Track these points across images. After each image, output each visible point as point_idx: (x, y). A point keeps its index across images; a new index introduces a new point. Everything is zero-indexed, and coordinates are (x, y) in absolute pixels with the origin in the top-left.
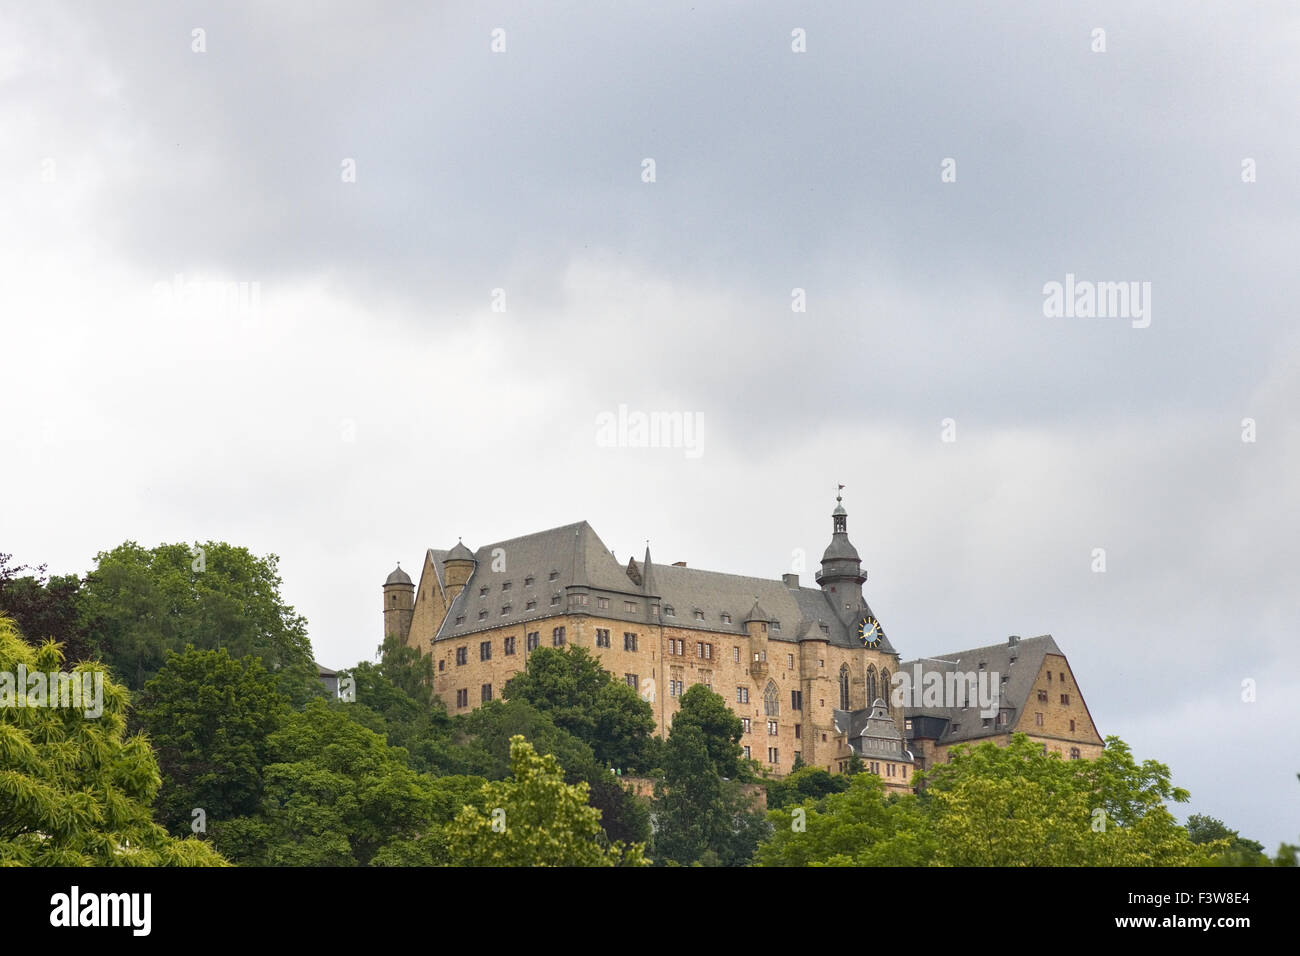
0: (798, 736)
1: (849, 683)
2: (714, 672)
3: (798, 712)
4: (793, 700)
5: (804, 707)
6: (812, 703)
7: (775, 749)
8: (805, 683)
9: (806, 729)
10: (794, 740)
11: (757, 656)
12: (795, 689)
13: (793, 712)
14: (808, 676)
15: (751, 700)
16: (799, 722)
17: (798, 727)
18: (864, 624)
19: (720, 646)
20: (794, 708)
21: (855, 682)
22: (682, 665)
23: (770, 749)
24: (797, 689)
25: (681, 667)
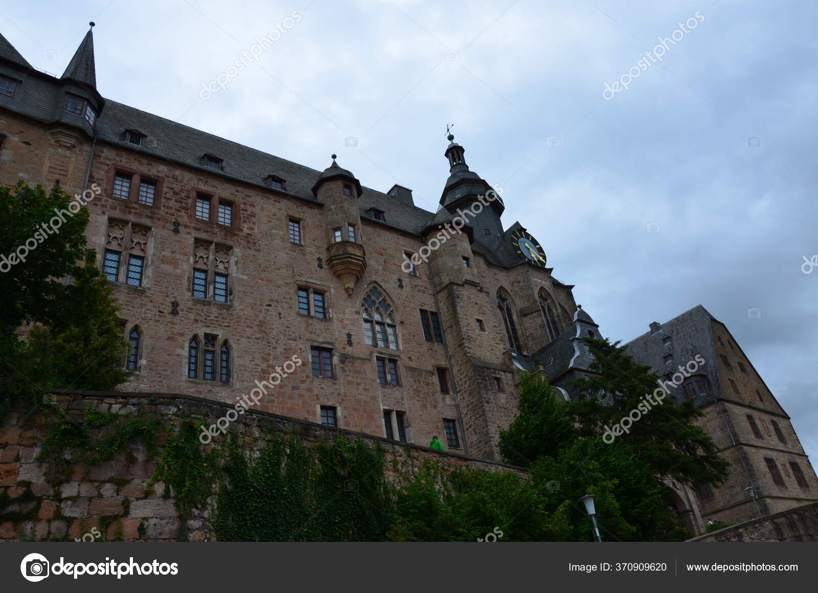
0: (444, 391)
1: (515, 317)
2: (237, 250)
3: (437, 347)
4: (426, 326)
5: (449, 337)
6: (463, 323)
7: (400, 415)
8: (442, 296)
9: (458, 373)
10: (439, 395)
11: (338, 234)
12: (425, 308)
13: (426, 345)
14: (446, 280)
15: (331, 313)
16: (443, 363)
17: (442, 372)
18: (518, 238)
19: (257, 210)
20: (429, 338)
21: (524, 314)
22: (147, 222)
23: (387, 414)
24: (430, 307)
25: (148, 229)
